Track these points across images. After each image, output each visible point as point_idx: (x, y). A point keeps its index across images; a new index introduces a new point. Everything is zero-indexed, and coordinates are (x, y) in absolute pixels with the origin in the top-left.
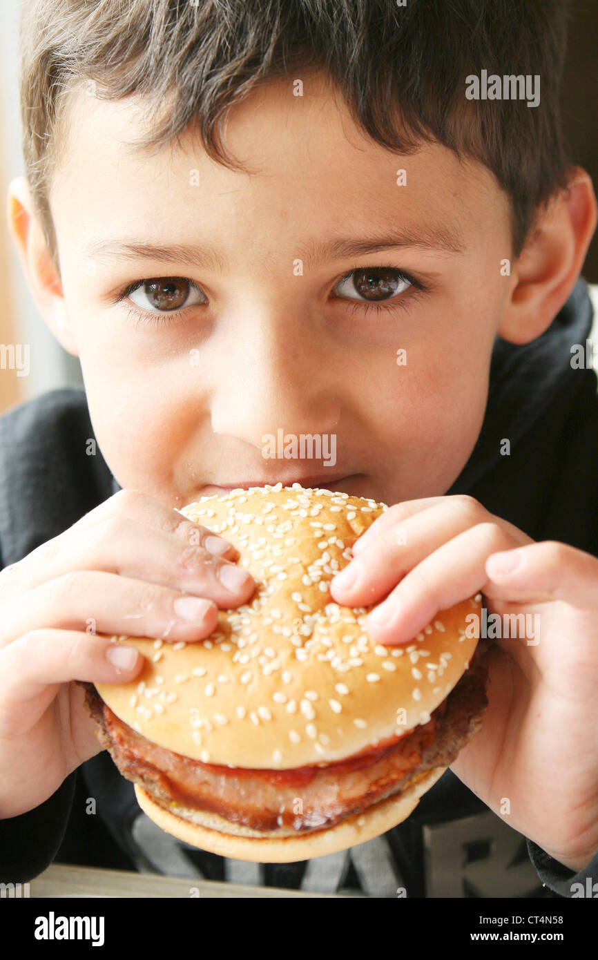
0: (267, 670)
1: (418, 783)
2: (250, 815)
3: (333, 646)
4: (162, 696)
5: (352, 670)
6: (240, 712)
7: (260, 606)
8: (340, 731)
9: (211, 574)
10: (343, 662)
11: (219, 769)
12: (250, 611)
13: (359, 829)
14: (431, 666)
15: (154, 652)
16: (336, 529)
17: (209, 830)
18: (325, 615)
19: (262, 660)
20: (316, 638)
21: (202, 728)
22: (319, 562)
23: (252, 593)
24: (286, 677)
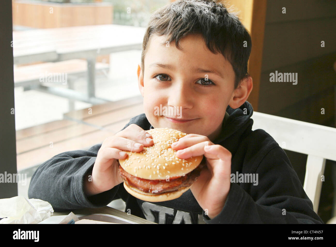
0: (152, 158)
1: (182, 189)
2: (144, 189)
3: (167, 156)
4: (129, 162)
5: (169, 161)
6: (144, 166)
7: (154, 147)
8: (164, 173)
9: (144, 140)
10: (168, 159)
11: (139, 178)
12: (152, 147)
13: (168, 196)
14: (187, 164)
15: (130, 154)
16: (175, 136)
17: (136, 192)
18: (167, 150)
19: (151, 157)
20: (164, 154)
21: (136, 169)
22: (169, 141)
23: (152, 145)
24: (155, 160)
